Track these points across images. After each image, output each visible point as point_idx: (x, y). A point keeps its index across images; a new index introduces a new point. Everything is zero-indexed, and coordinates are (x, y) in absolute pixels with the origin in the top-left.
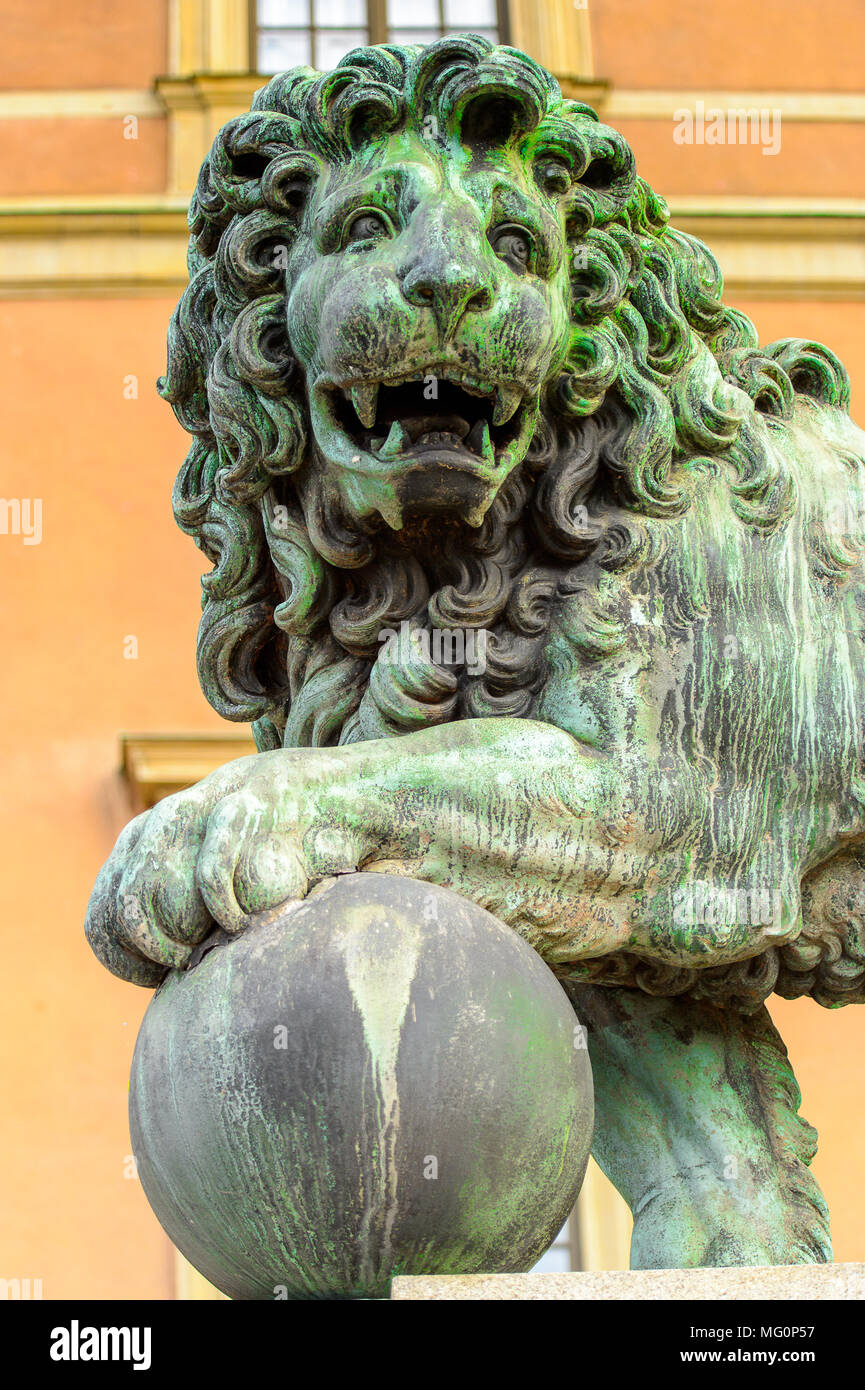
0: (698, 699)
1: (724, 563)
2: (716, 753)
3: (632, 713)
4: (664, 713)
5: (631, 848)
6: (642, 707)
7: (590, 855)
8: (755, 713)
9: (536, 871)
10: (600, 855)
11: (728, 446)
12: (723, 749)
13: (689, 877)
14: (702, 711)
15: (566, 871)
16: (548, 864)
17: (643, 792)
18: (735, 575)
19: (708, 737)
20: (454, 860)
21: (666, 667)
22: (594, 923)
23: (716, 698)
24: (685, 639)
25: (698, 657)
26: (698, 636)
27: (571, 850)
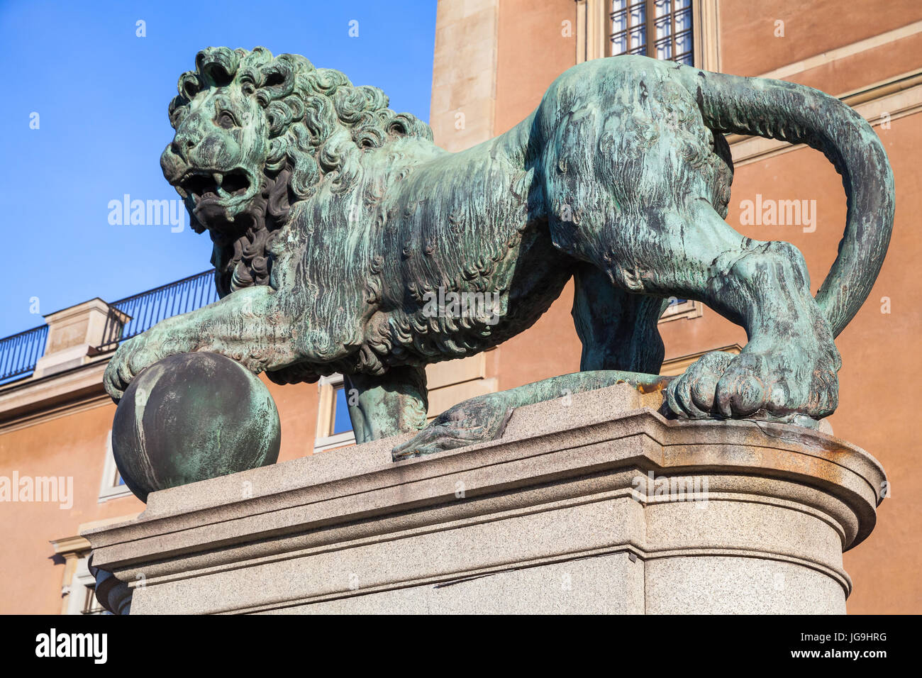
0: (307, 264)
1: (321, 210)
2: (316, 282)
3: (284, 275)
4: (297, 272)
5: (282, 324)
6: (288, 272)
7: (266, 330)
8: (328, 264)
9: (249, 340)
10: (270, 329)
11: (337, 165)
12: (318, 280)
13: (310, 330)
14: (308, 268)
15: (259, 337)
16: (252, 336)
17: (283, 303)
18: (324, 214)
19: (312, 277)
20: (223, 342)
21: (298, 255)
22: (277, 354)
23: (312, 262)
24: (304, 243)
25: (307, 249)
26: (309, 240)
27: (259, 330)
